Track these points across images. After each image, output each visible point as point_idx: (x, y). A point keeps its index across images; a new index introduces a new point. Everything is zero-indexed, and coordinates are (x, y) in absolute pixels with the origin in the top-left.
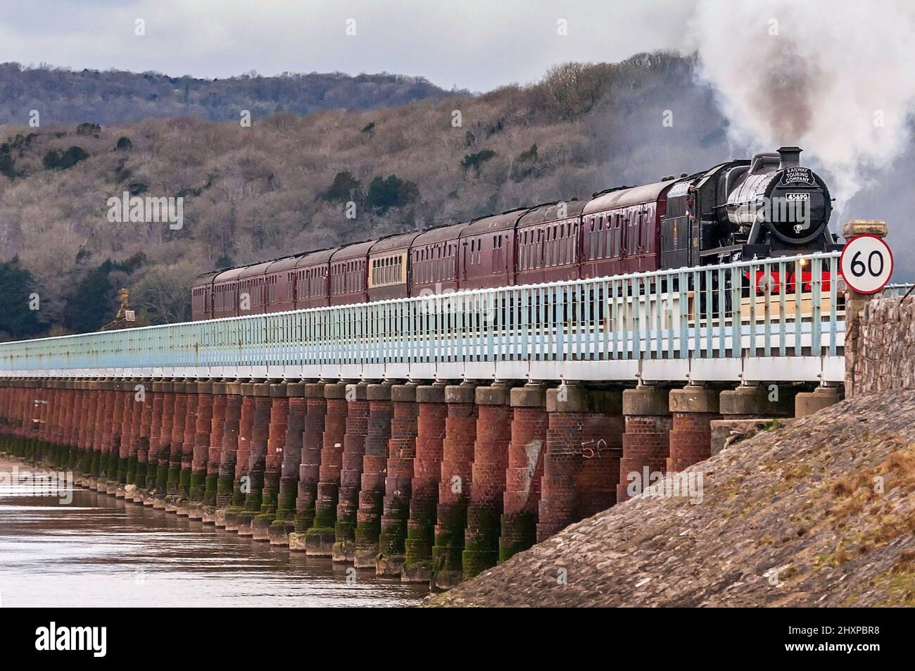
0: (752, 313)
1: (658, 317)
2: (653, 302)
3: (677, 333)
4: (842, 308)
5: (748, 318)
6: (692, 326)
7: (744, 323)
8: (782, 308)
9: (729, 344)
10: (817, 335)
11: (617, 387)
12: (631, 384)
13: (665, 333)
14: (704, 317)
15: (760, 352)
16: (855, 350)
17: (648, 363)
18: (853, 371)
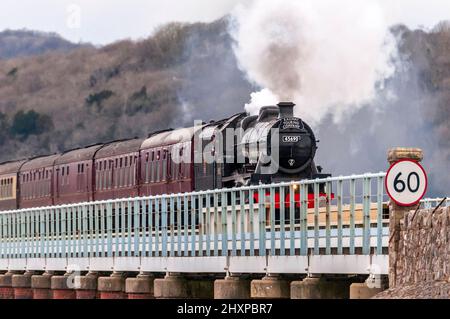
0: (316, 220)
1: (242, 223)
2: (238, 211)
3: (257, 236)
4: (387, 217)
5: (313, 224)
6: (269, 230)
7: (310, 228)
8: (339, 217)
9: (298, 245)
10: (367, 238)
11: (210, 278)
12: (221, 276)
13: (248, 236)
14: (277, 223)
15: (322, 251)
16: (397, 250)
17: (234, 259)
18: (395, 266)
